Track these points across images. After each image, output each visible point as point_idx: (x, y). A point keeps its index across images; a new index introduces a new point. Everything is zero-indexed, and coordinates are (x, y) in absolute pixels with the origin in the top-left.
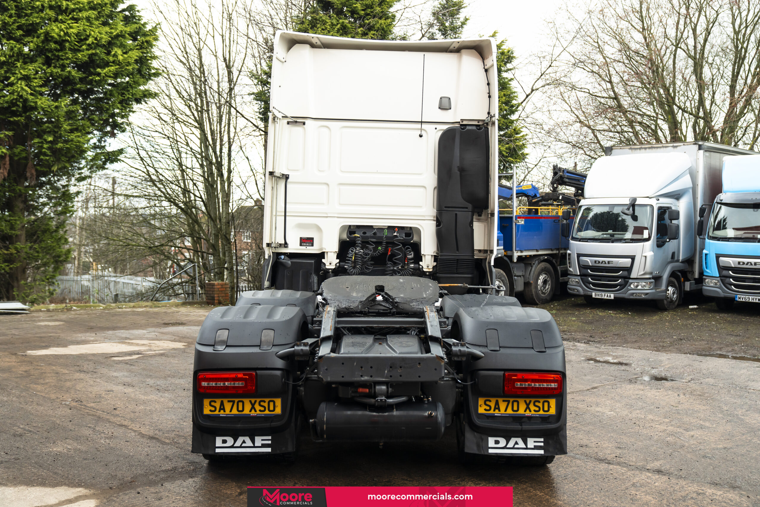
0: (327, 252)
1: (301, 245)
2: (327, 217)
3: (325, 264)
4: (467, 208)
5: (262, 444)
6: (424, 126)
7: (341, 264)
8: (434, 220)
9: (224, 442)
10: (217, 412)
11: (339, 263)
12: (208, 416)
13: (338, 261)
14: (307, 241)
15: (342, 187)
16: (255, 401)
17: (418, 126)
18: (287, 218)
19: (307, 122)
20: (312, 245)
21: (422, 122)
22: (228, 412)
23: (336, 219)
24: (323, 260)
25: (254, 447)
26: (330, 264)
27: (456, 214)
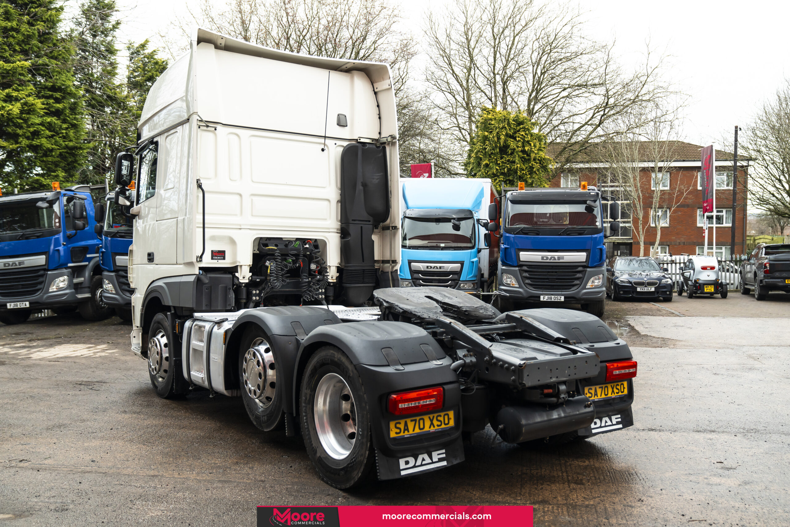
0: (241, 266)
1: (212, 259)
2: (240, 229)
3: (238, 278)
4: (370, 221)
5: (439, 459)
6: (328, 141)
7: (254, 277)
8: (337, 233)
9: (407, 463)
10: (402, 434)
11: (251, 276)
12: (394, 439)
13: (251, 274)
14: (219, 254)
15: (255, 198)
16: (433, 417)
17: (322, 140)
18: (206, 230)
19: (219, 127)
20: (224, 259)
21: (325, 137)
22: (411, 432)
23: (249, 230)
24: (237, 274)
25: (433, 463)
26: (244, 278)
27: (362, 227)
